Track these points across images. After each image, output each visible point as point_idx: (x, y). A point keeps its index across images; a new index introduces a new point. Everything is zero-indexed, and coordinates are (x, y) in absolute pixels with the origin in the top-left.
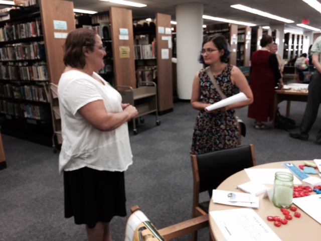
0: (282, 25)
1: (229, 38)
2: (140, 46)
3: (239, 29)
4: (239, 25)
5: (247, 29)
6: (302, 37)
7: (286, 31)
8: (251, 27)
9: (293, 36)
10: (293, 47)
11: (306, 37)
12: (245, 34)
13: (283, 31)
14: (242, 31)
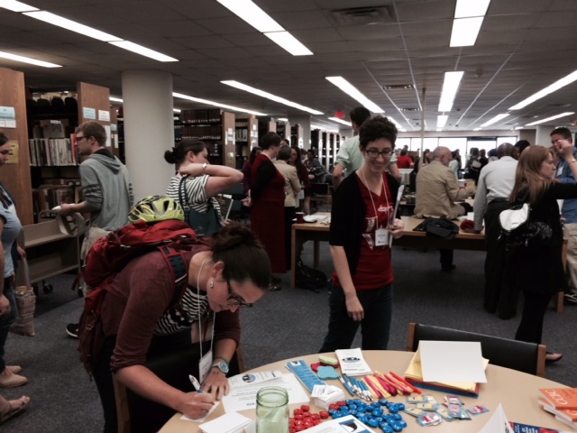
0: (306, 117)
1: (221, 134)
2: (46, 140)
3: (237, 120)
4: (237, 113)
5: (252, 121)
6: (338, 136)
7: (313, 127)
8: (257, 117)
9: (324, 134)
10: (324, 152)
11: (343, 137)
12: (248, 128)
13: (309, 127)
14: (243, 123)
